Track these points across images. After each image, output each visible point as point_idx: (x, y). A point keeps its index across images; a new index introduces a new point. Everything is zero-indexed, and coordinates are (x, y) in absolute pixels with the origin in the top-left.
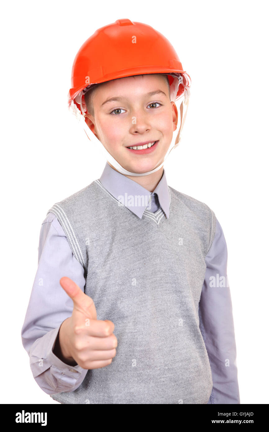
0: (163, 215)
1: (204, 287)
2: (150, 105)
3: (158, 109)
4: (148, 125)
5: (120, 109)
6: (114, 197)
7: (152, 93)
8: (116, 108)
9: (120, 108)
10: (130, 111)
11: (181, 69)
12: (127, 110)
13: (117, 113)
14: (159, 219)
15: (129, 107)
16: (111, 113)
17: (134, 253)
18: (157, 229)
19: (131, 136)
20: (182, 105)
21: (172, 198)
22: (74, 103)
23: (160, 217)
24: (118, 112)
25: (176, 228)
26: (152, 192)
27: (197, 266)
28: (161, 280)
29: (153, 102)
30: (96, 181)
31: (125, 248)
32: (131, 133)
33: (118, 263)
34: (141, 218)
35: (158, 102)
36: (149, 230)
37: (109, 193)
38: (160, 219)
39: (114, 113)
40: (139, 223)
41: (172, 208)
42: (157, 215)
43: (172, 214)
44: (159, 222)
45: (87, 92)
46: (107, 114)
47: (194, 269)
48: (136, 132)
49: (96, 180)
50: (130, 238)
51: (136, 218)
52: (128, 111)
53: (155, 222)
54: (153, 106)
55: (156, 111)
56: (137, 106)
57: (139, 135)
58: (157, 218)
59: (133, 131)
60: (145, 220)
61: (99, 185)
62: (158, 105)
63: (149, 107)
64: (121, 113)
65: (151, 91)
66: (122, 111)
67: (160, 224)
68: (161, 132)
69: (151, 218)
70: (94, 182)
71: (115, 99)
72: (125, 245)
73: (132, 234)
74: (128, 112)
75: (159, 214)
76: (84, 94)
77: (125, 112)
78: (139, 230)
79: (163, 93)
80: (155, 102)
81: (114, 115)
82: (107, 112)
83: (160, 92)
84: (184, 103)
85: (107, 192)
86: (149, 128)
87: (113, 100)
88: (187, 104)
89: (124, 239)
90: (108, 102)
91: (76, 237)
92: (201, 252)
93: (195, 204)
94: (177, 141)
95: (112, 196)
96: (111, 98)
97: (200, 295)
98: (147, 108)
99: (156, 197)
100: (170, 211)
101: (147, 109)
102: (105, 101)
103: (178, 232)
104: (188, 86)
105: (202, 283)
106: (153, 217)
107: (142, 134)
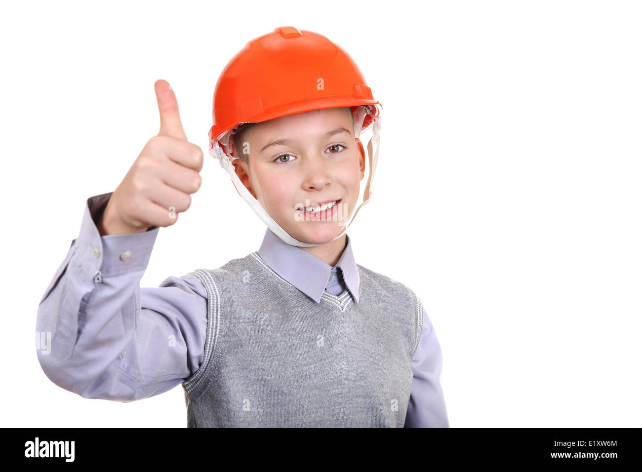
0: (351, 300)
1: (411, 405)
2: (330, 148)
3: (341, 153)
4: (328, 177)
5: (288, 155)
6: (279, 276)
7: (332, 133)
8: (281, 154)
9: (288, 153)
10: (302, 158)
11: (371, 97)
12: (297, 156)
13: (283, 160)
14: (344, 304)
15: (300, 153)
16: (275, 161)
17: (309, 352)
18: (342, 319)
19: (304, 193)
20: (370, 143)
21: (362, 277)
22: (219, 146)
23: (347, 301)
24: (285, 158)
25: (369, 318)
26: (333, 265)
27: (401, 374)
28: (349, 392)
29: (333, 144)
30: (253, 255)
31: (295, 342)
32: (303, 188)
33: (284, 362)
34: (319, 302)
35: (340, 144)
36: (331, 320)
37: (273, 270)
38: (347, 304)
39: (279, 160)
40: (317, 310)
41: (363, 291)
42: (342, 299)
43: (363, 299)
44: (345, 309)
45: (239, 132)
46: (269, 162)
47: (397, 377)
48: (312, 188)
49: (253, 253)
50: (304, 330)
51: (311, 303)
52: (299, 157)
53: (339, 309)
54: (333, 149)
55: (338, 156)
56: (312, 151)
57: (316, 192)
58: (342, 303)
59: (307, 186)
60: (324, 306)
61: (259, 260)
62: (340, 148)
63: (328, 151)
64: (290, 160)
65: (331, 129)
66: (291, 158)
67: (346, 311)
68: (344, 187)
69: (333, 303)
70: (250, 256)
71: (281, 142)
72: (296, 339)
73: (306, 324)
74: (298, 159)
75: (345, 297)
76: (234, 134)
77: (295, 159)
78: (317, 319)
79: (348, 131)
80: (336, 144)
81: (279, 163)
82: (269, 160)
83: (343, 130)
84: (373, 140)
85: (270, 270)
86: (330, 182)
87: (278, 144)
88: (377, 142)
89: (295, 330)
90: (270, 147)
91: (221, 308)
92: (406, 353)
93: (393, 286)
94: (367, 197)
95: (277, 274)
96: (275, 140)
97: (405, 416)
98: (325, 152)
99: (339, 273)
100: (359, 294)
101: (325, 155)
102: (267, 145)
103: (372, 325)
104: (377, 116)
105: (408, 399)
106: (337, 301)
107: (319, 190)
